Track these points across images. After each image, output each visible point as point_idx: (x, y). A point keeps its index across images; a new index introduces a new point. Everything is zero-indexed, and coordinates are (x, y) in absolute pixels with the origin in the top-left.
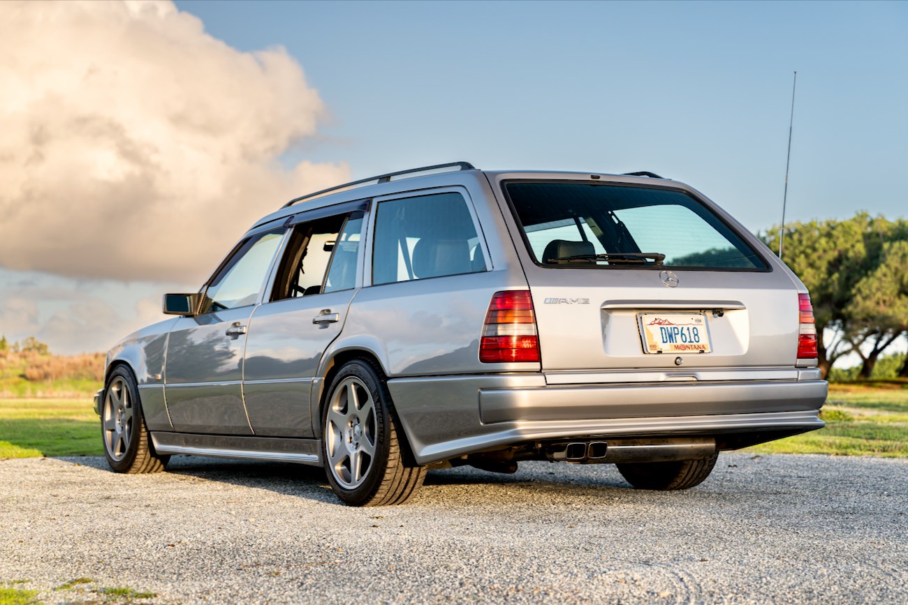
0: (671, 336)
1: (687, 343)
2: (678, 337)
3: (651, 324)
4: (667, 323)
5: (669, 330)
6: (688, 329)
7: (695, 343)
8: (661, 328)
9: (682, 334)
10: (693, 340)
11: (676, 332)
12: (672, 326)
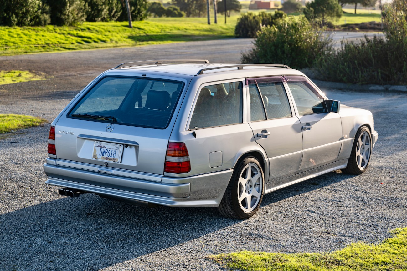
0: (103, 153)
1: (109, 157)
2: (107, 154)
3: (97, 147)
4: (104, 147)
5: (104, 150)
6: (112, 151)
7: (113, 157)
8: (101, 149)
9: (109, 153)
10: (112, 156)
11: (106, 152)
12: (106, 149)
